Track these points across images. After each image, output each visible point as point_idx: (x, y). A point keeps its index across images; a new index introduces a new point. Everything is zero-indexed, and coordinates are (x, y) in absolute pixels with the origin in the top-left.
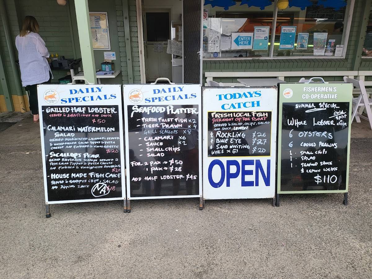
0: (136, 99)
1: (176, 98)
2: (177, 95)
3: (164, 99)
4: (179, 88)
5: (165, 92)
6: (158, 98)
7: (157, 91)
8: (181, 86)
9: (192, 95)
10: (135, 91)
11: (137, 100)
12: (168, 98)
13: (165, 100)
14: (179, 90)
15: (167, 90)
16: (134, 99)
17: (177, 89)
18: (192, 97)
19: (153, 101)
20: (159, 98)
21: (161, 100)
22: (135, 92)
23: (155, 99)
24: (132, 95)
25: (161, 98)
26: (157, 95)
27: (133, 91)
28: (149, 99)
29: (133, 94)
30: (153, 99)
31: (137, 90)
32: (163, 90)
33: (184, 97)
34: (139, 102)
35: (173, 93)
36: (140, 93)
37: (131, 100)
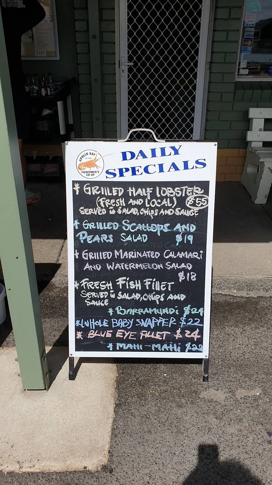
0: (91, 170)
1: (166, 168)
2: (167, 162)
3: (142, 170)
4: (173, 148)
5: (144, 156)
6: (130, 169)
7: (129, 156)
8: (176, 145)
9: (197, 162)
10: (89, 154)
11: (92, 172)
12: (150, 169)
13: (144, 173)
14: (173, 152)
15: (148, 153)
16: (87, 169)
17: (168, 151)
18: (198, 166)
19: (121, 175)
20: (133, 169)
21: (137, 172)
22: (89, 156)
23: (124, 170)
24: (82, 161)
25: (136, 169)
26: (129, 164)
27: (83, 153)
28: (113, 171)
29: (84, 160)
30: (121, 170)
31: (92, 152)
32: (141, 152)
33: (181, 166)
34: (96, 175)
35: (159, 159)
36: (98, 157)
37: (80, 171)
